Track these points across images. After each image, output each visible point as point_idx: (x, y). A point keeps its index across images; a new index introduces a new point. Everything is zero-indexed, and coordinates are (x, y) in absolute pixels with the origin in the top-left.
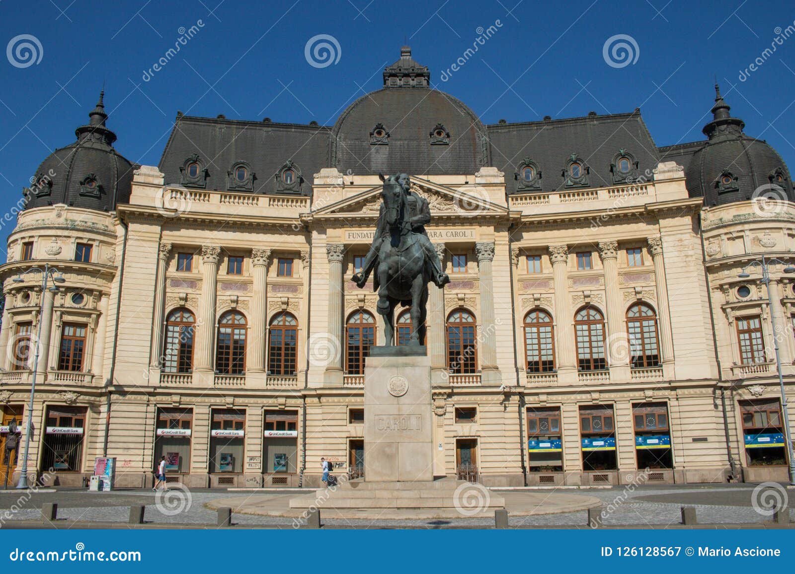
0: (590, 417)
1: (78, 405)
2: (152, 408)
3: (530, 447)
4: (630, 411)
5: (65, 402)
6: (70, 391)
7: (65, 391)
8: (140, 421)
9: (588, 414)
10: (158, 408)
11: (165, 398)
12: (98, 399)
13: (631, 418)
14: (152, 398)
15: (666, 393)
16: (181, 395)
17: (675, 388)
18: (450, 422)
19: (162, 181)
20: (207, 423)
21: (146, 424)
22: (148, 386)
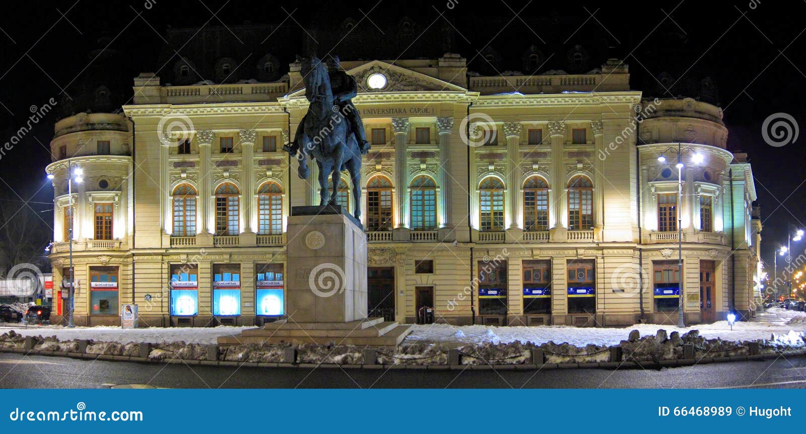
0: (531, 270)
1: (110, 265)
2: (165, 266)
3: (481, 294)
4: (565, 266)
5: (102, 263)
6: (104, 255)
7: (101, 256)
8: (156, 276)
9: (530, 267)
10: (171, 265)
11: (175, 257)
12: (126, 260)
13: (565, 272)
14: (165, 258)
15: (595, 252)
16: (188, 254)
17: (602, 249)
18: (409, 272)
19: (158, 83)
20: (209, 275)
21: (162, 278)
22: (161, 248)
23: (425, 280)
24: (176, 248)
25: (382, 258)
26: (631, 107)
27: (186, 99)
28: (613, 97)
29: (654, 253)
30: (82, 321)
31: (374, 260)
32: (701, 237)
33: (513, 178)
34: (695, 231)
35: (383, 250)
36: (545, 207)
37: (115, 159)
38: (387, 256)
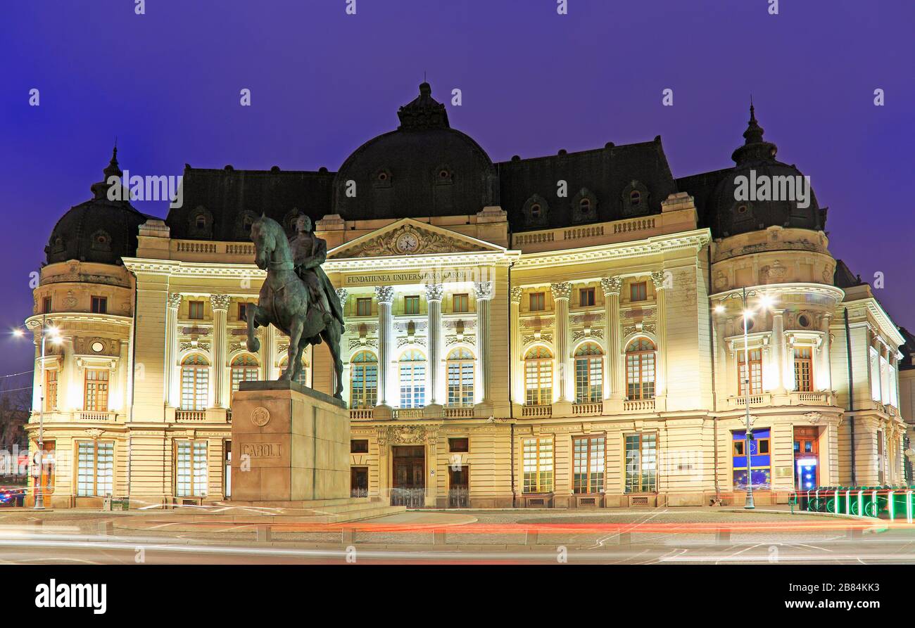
2: (168, 442)
4: (622, 441)
5: (91, 437)
6: (95, 428)
7: (90, 428)
8: (158, 453)
12: (121, 434)
13: (621, 447)
14: (168, 433)
15: (656, 424)
16: (196, 430)
17: (665, 419)
18: (442, 451)
19: (168, 234)
20: (220, 454)
21: (164, 456)
22: (164, 423)
23: (458, 459)
24: (182, 424)
25: (412, 436)
26: (698, 250)
27: (200, 256)
28: (675, 241)
29: (732, 421)
30: (64, 502)
31: (402, 438)
32: (796, 399)
33: (562, 346)
34: (786, 392)
35: (411, 428)
36: (599, 382)
37: (112, 320)
38: (417, 434)
